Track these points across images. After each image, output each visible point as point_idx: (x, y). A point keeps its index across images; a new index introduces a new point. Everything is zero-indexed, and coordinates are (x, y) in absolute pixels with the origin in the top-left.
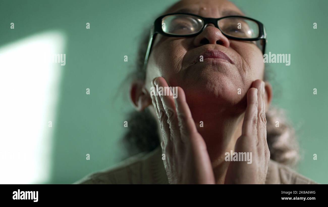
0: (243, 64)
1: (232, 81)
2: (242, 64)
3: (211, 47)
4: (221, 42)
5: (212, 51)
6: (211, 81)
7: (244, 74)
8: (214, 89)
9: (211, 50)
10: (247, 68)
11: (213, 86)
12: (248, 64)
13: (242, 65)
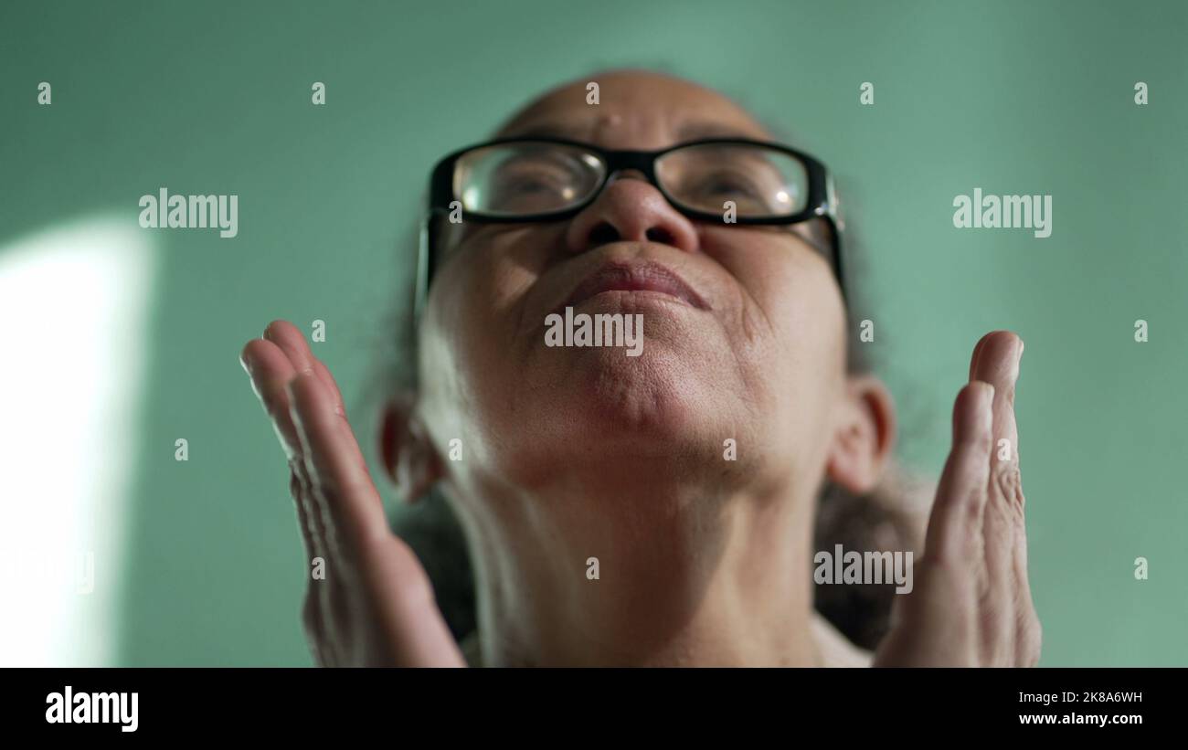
0: (745, 310)
1: (694, 371)
2: (739, 310)
3: (623, 252)
4: (662, 235)
5: (626, 266)
6: (613, 372)
7: (748, 347)
8: (623, 396)
9: (621, 262)
10: (758, 325)
11: (621, 387)
12: (763, 310)
13: (740, 315)
